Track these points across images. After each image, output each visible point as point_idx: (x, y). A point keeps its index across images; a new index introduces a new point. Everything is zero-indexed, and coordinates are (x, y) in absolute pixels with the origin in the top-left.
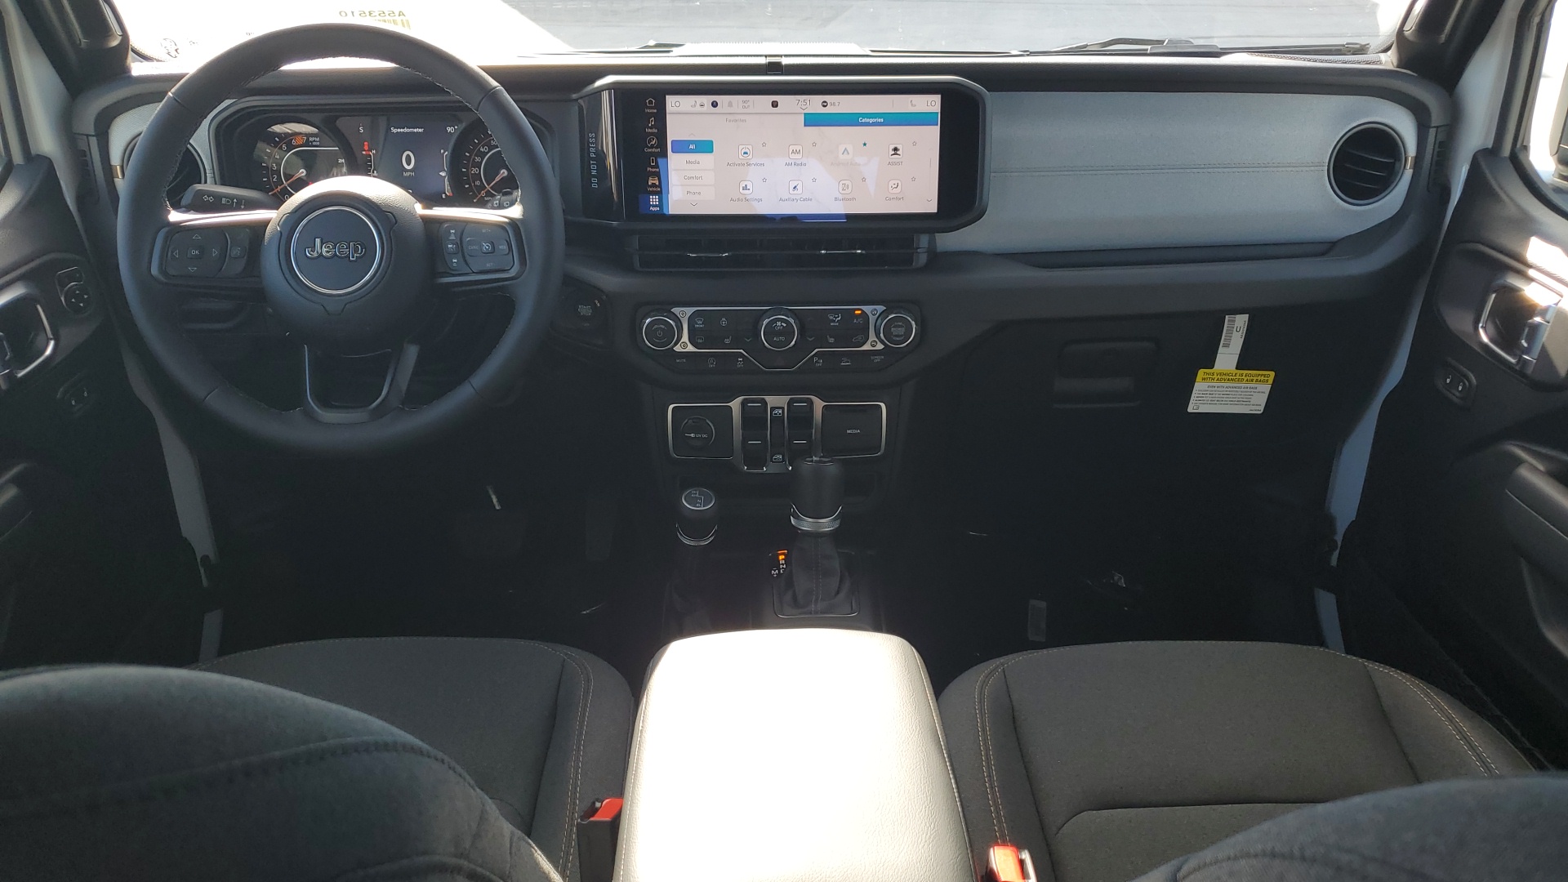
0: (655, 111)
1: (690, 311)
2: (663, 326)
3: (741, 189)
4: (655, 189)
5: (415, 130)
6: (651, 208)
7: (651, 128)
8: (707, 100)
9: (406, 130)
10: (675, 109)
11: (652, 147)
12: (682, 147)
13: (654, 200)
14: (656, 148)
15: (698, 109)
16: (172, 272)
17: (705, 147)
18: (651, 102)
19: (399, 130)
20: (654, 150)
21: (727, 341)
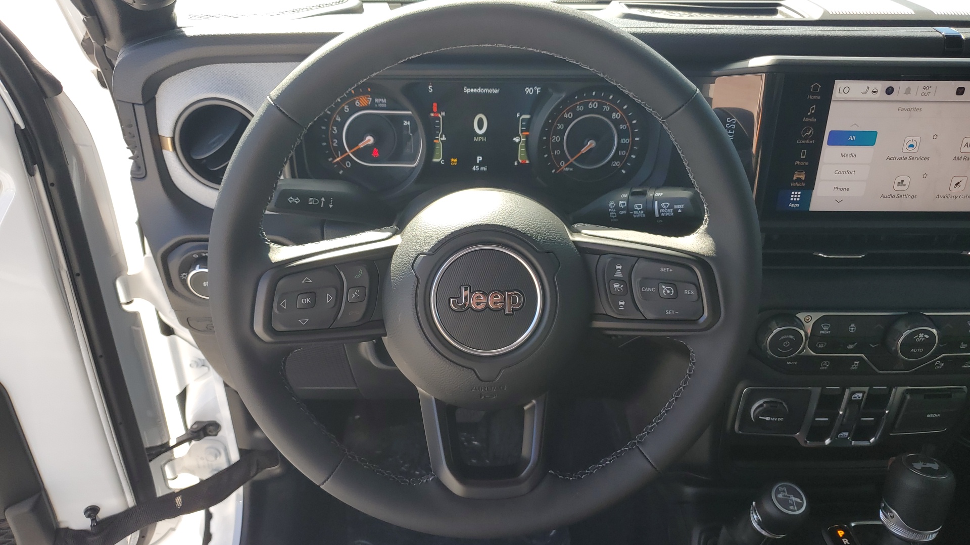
0: (819, 98)
1: (816, 316)
2: (791, 337)
3: (896, 184)
4: (799, 185)
5: (490, 91)
6: (790, 205)
7: (810, 117)
8: (880, 86)
9: (480, 90)
10: (843, 96)
11: (807, 138)
12: (840, 138)
13: (796, 196)
14: (811, 139)
15: (870, 96)
16: (280, 327)
17: (866, 138)
18: (816, 88)
19: (472, 90)
20: (807, 141)
21: (850, 347)
